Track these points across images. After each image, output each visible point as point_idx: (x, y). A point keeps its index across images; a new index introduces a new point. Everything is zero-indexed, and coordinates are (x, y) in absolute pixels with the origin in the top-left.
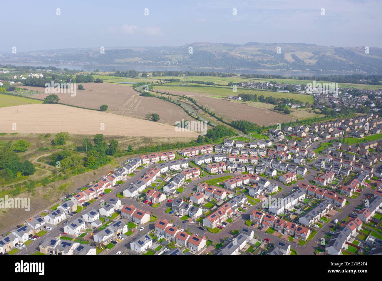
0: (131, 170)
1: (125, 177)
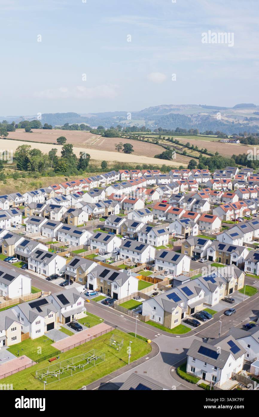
0: (110, 181)
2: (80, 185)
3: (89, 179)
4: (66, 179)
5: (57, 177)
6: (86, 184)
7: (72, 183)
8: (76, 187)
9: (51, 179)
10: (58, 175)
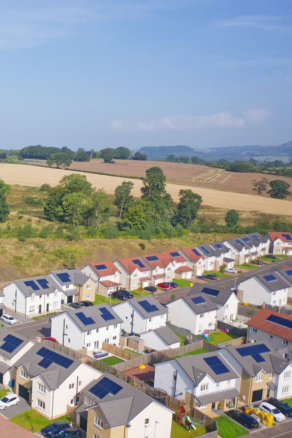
0: (246, 256)
1: (230, 265)
2: (170, 265)
3: (194, 251)
4: (142, 246)
5: (121, 240)
6: (185, 264)
7: (150, 259)
8: (159, 271)
9: (105, 244)
10: (124, 235)
